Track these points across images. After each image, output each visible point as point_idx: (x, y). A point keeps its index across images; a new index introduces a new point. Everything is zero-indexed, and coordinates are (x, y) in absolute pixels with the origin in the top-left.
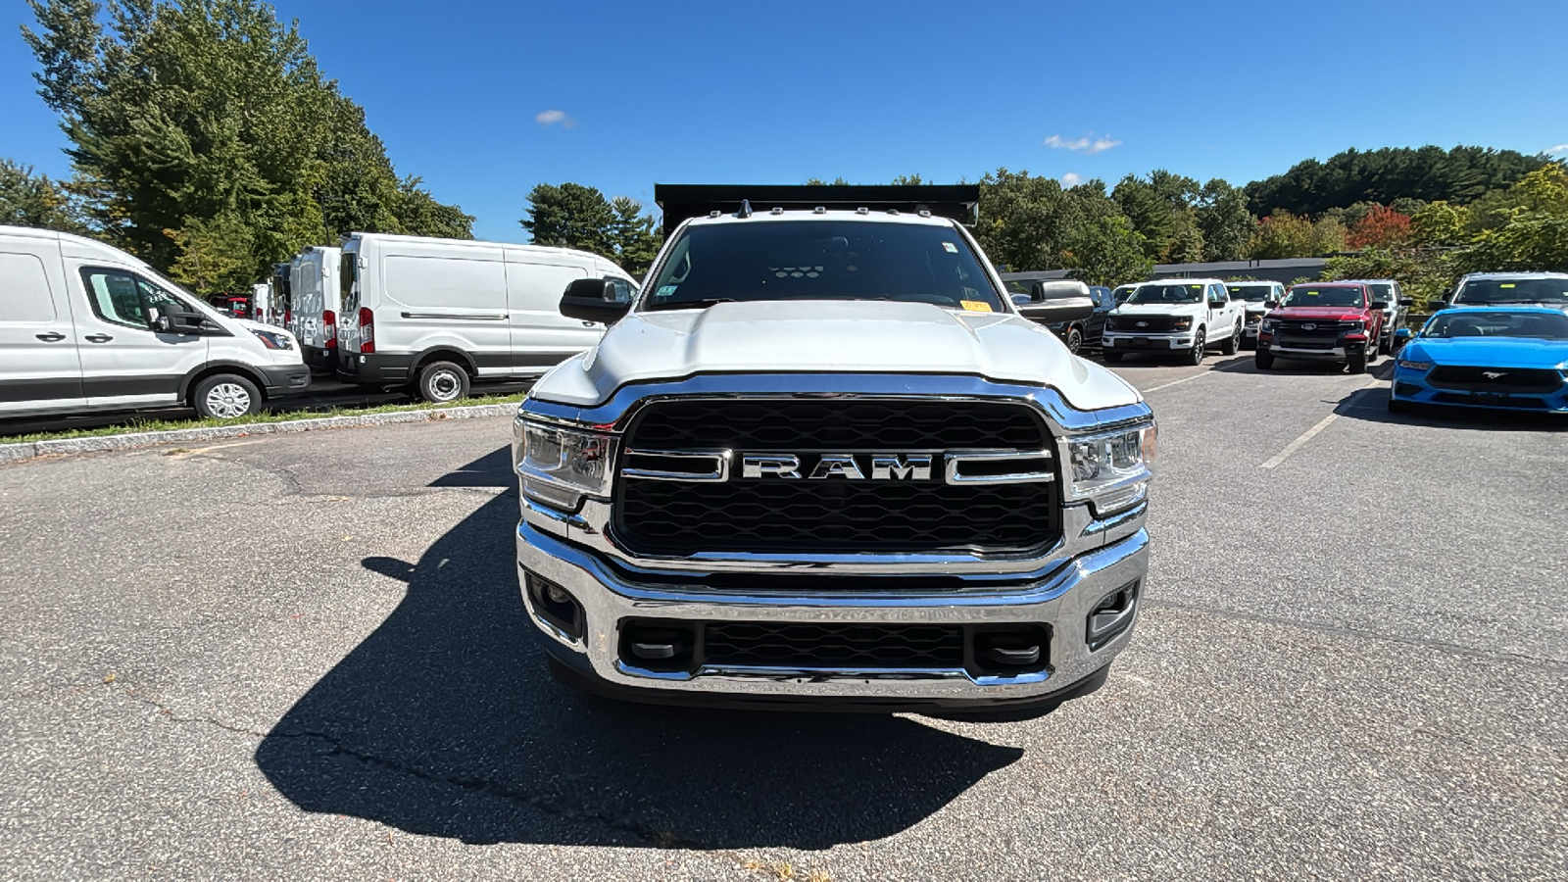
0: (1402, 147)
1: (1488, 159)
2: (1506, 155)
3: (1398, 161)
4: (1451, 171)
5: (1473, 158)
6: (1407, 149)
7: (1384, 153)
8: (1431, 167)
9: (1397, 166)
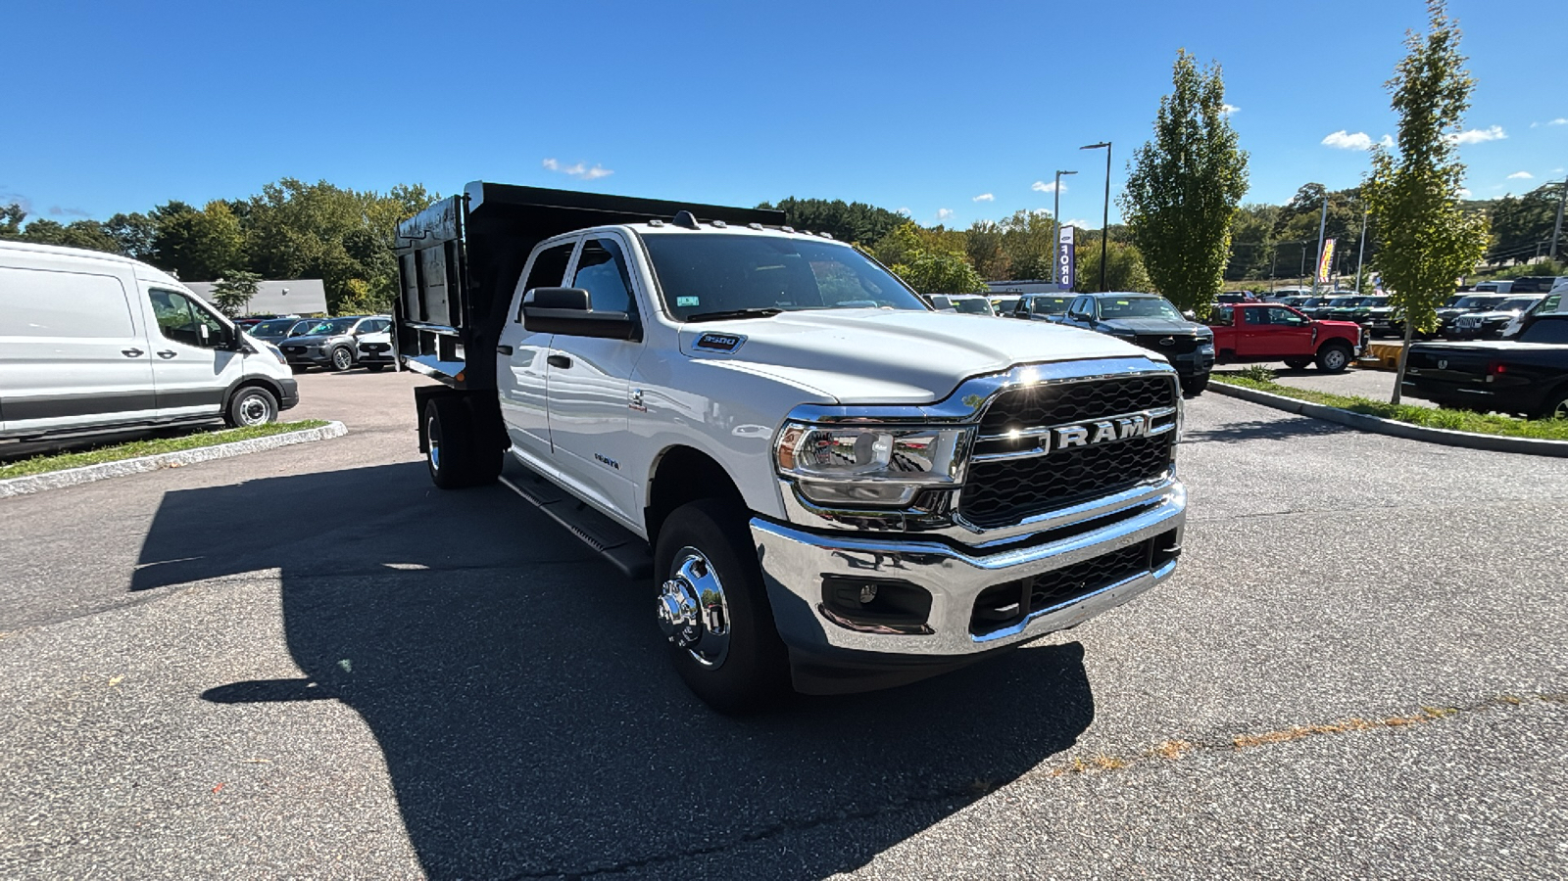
0: (822, 200)
1: (872, 214)
2: (880, 211)
3: (821, 209)
4: (853, 220)
5: (861, 210)
6: (825, 200)
7: (812, 202)
8: (841, 216)
9: (821, 214)
